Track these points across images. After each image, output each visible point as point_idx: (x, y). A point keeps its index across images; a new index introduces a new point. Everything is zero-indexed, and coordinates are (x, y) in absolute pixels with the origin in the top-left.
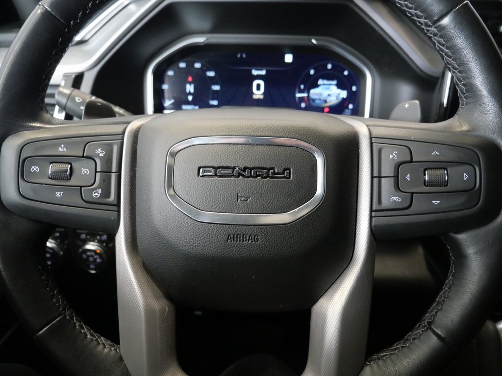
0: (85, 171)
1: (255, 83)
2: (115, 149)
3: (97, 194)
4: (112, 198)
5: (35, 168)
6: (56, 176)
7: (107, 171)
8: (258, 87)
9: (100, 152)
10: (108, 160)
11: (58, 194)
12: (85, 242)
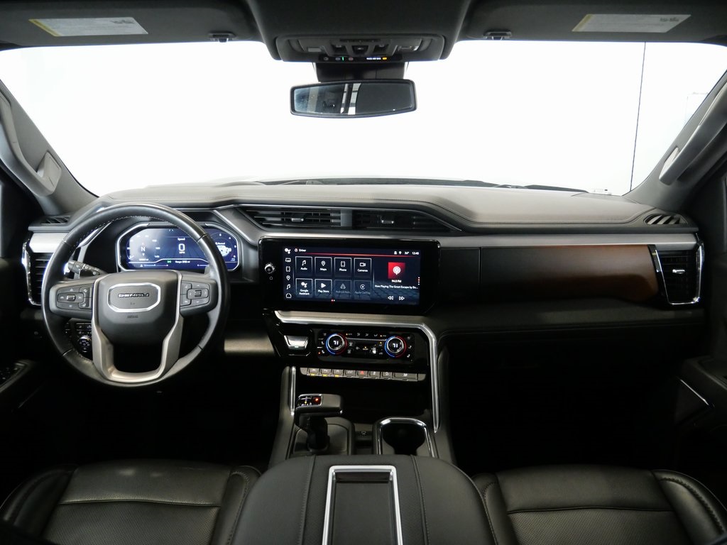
0: (80, 298)
1: (180, 245)
2: (91, 289)
3: (84, 306)
4: (90, 307)
5: (62, 297)
6: (70, 300)
7: (88, 297)
8: (182, 247)
9: (85, 291)
10: (88, 293)
11: (70, 306)
12: (81, 335)
